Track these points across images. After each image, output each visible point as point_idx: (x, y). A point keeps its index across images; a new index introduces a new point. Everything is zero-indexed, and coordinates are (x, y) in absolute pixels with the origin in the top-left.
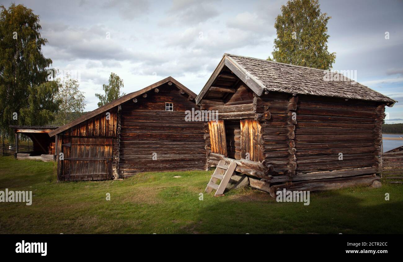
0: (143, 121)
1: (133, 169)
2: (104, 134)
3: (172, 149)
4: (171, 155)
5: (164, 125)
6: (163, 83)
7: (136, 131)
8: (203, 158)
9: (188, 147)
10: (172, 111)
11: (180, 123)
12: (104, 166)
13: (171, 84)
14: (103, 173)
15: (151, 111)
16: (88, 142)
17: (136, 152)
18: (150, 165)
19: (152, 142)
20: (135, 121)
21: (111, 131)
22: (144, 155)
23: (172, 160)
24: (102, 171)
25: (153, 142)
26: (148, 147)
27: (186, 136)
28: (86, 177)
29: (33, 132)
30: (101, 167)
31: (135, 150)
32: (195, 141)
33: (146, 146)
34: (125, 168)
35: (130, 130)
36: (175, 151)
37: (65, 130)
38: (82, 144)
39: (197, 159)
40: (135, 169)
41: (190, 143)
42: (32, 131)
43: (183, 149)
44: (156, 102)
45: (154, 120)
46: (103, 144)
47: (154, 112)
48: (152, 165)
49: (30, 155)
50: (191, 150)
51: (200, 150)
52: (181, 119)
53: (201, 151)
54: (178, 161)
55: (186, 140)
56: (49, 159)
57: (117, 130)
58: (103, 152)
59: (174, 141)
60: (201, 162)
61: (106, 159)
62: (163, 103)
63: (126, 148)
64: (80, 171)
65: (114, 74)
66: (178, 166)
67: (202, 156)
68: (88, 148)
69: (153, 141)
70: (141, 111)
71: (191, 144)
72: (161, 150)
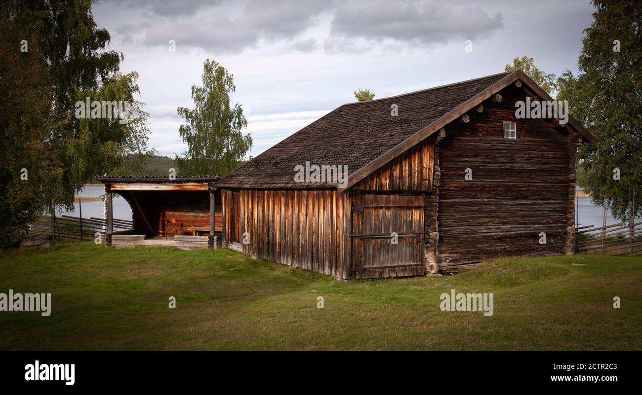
0: (470, 160)
1: (456, 255)
2: (416, 186)
3: (513, 214)
4: (513, 226)
5: (504, 166)
6: (509, 82)
7: (460, 179)
8: (562, 232)
9: (538, 210)
10: (515, 138)
11: (527, 163)
12: (413, 249)
13: (519, 85)
14: (412, 263)
15: (483, 140)
16: (388, 201)
17: (460, 220)
18: (481, 246)
19: (485, 202)
20: (458, 159)
21: (426, 180)
22: (472, 227)
23: (515, 236)
24: (410, 260)
25: (486, 200)
26: (479, 211)
27: (535, 189)
28: (387, 271)
29: (152, 189)
30: (408, 251)
31: (458, 216)
32: (550, 199)
33: (475, 208)
34: (444, 253)
35: (451, 178)
36: (519, 219)
37: (362, 178)
38: (379, 206)
39: (553, 232)
40: (458, 255)
41: (542, 202)
42: (152, 187)
43: (532, 214)
44: (489, 122)
45: (487, 157)
46: (410, 205)
47: (487, 140)
48: (485, 245)
49: (146, 238)
50: (543, 216)
51: (557, 215)
52: (529, 154)
53: (559, 218)
54: (523, 237)
55: (537, 195)
56: (193, 245)
57: (434, 179)
58: (411, 221)
59: (517, 198)
60: (559, 238)
61: (415, 236)
62: (500, 122)
63: (444, 214)
64: (378, 260)
65: (213, 62)
66: (524, 247)
67: (561, 227)
68: (389, 213)
69: (486, 198)
70: (467, 140)
71: (543, 204)
72: (498, 217)
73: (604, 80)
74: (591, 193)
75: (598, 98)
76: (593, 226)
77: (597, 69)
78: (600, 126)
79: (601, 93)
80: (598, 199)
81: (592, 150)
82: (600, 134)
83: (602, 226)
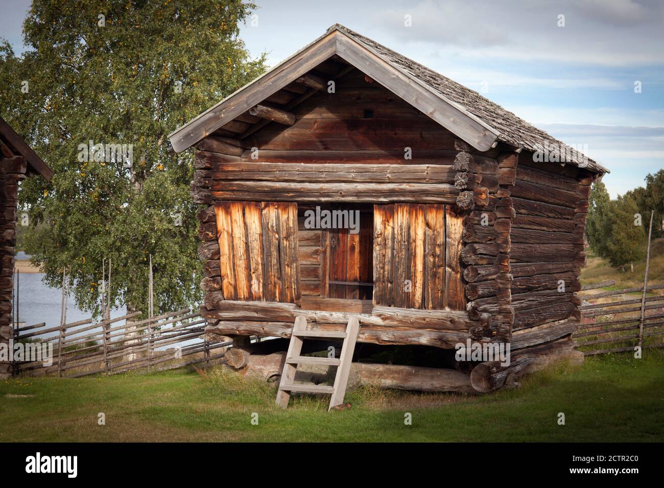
73: (64, 66)
74: (42, 264)
75: (55, 97)
76: (44, 324)
77: (55, 46)
78: (58, 147)
79: (61, 88)
80: (53, 276)
81: (44, 189)
82: (57, 161)
83: (60, 325)
